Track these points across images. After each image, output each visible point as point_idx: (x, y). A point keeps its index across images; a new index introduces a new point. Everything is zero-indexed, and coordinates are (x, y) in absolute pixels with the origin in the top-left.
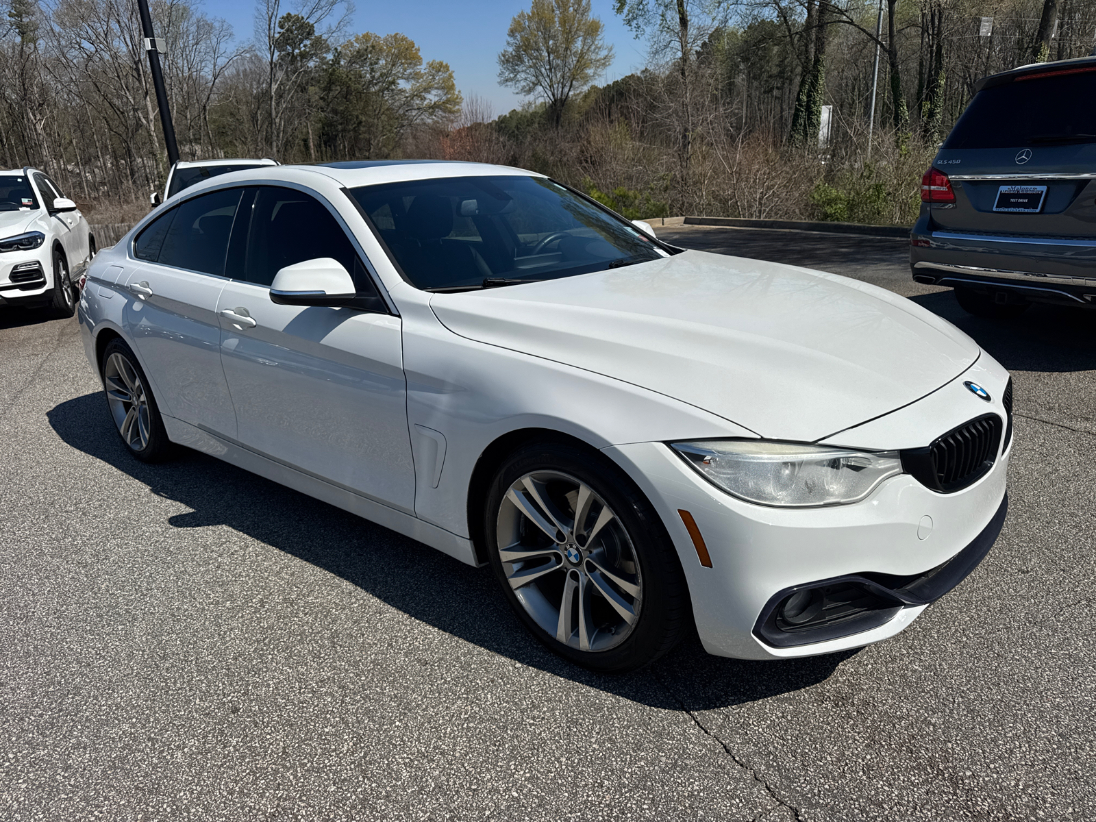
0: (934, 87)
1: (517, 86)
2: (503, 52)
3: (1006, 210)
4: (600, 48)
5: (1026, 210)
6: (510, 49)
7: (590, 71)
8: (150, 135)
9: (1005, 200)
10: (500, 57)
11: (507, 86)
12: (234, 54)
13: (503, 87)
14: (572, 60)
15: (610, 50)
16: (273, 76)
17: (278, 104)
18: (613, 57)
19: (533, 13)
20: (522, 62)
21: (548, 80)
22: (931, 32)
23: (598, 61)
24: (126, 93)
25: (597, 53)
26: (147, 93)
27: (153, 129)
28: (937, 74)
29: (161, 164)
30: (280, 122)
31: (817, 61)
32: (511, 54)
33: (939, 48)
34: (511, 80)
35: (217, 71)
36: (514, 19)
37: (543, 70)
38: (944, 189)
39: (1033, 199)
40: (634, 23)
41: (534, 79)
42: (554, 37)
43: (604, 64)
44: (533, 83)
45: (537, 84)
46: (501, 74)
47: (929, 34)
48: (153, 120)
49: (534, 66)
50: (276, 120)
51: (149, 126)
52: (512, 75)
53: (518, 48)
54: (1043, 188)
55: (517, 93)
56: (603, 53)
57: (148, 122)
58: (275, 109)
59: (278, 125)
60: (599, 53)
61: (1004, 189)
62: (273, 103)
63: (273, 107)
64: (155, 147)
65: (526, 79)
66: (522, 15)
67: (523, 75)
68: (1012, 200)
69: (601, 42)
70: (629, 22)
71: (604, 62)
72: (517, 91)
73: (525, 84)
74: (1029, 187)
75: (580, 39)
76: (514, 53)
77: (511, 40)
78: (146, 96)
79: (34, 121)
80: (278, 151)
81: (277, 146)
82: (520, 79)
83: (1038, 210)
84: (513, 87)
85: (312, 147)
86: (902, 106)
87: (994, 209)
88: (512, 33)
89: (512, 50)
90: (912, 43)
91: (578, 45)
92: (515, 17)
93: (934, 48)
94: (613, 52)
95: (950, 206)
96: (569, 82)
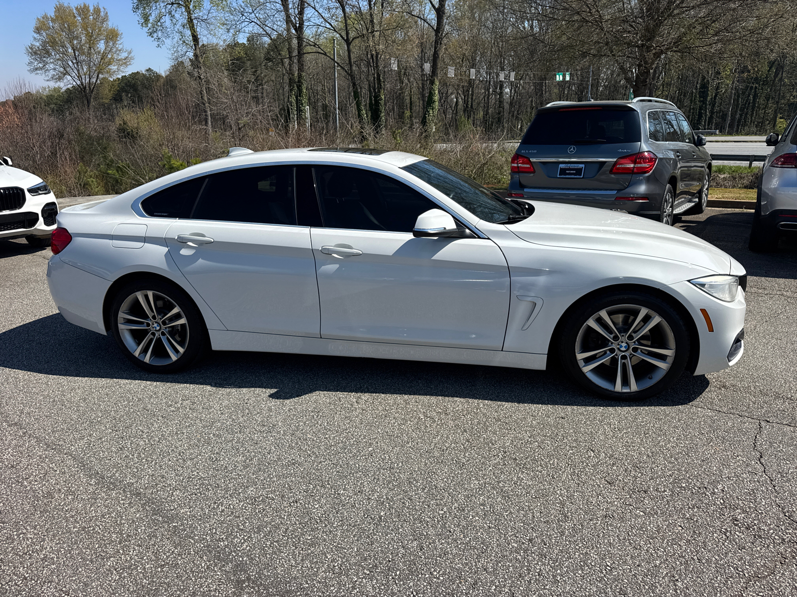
0: (379, 100)
1: (47, 74)
2: (30, 45)
3: (565, 176)
4: (120, 51)
5: (576, 177)
6: (38, 44)
7: (113, 67)
9: (563, 171)
10: (27, 49)
11: (38, 73)
13: (33, 74)
14: (96, 58)
15: (130, 53)
18: (132, 58)
19: (57, 17)
20: (49, 55)
21: (76, 71)
22: (372, 65)
23: (119, 60)
25: (118, 54)
28: (379, 92)
31: (300, 76)
32: (38, 48)
33: (379, 76)
34: (41, 69)
36: (38, 19)
37: (70, 63)
38: (528, 166)
39: (579, 171)
40: (155, 35)
41: (62, 69)
42: (77, 38)
43: (125, 63)
44: (61, 73)
45: (65, 74)
46: (30, 63)
47: (371, 66)
49: (62, 60)
52: (41, 65)
53: (44, 43)
54: (583, 166)
55: (48, 81)
56: (124, 55)
60: (120, 54)
61: (562, 166)
65: (55, 69)
66: (45, 17)
67: (52, 66)
68: (567, 172)
69: (121, 47)
70: (151, 34)
71: (126, 62)
72: (47, 78)
73: (54, 73)
74: (575, 165)
75: (102, 42)
76: (40, 47)
77: (36, 36)
82: (49, 69)
83: (582, 177)
84: (44, 75)
86: (362, 111)
87: (558, 176)
88: (38, 30)
89: (39, 45)
90: (362, 71)
91: (101, 46)
92: (39, 18)
93: (376, 75)
94: (132, 55)
95: (532, 175)
96: (96, 75)
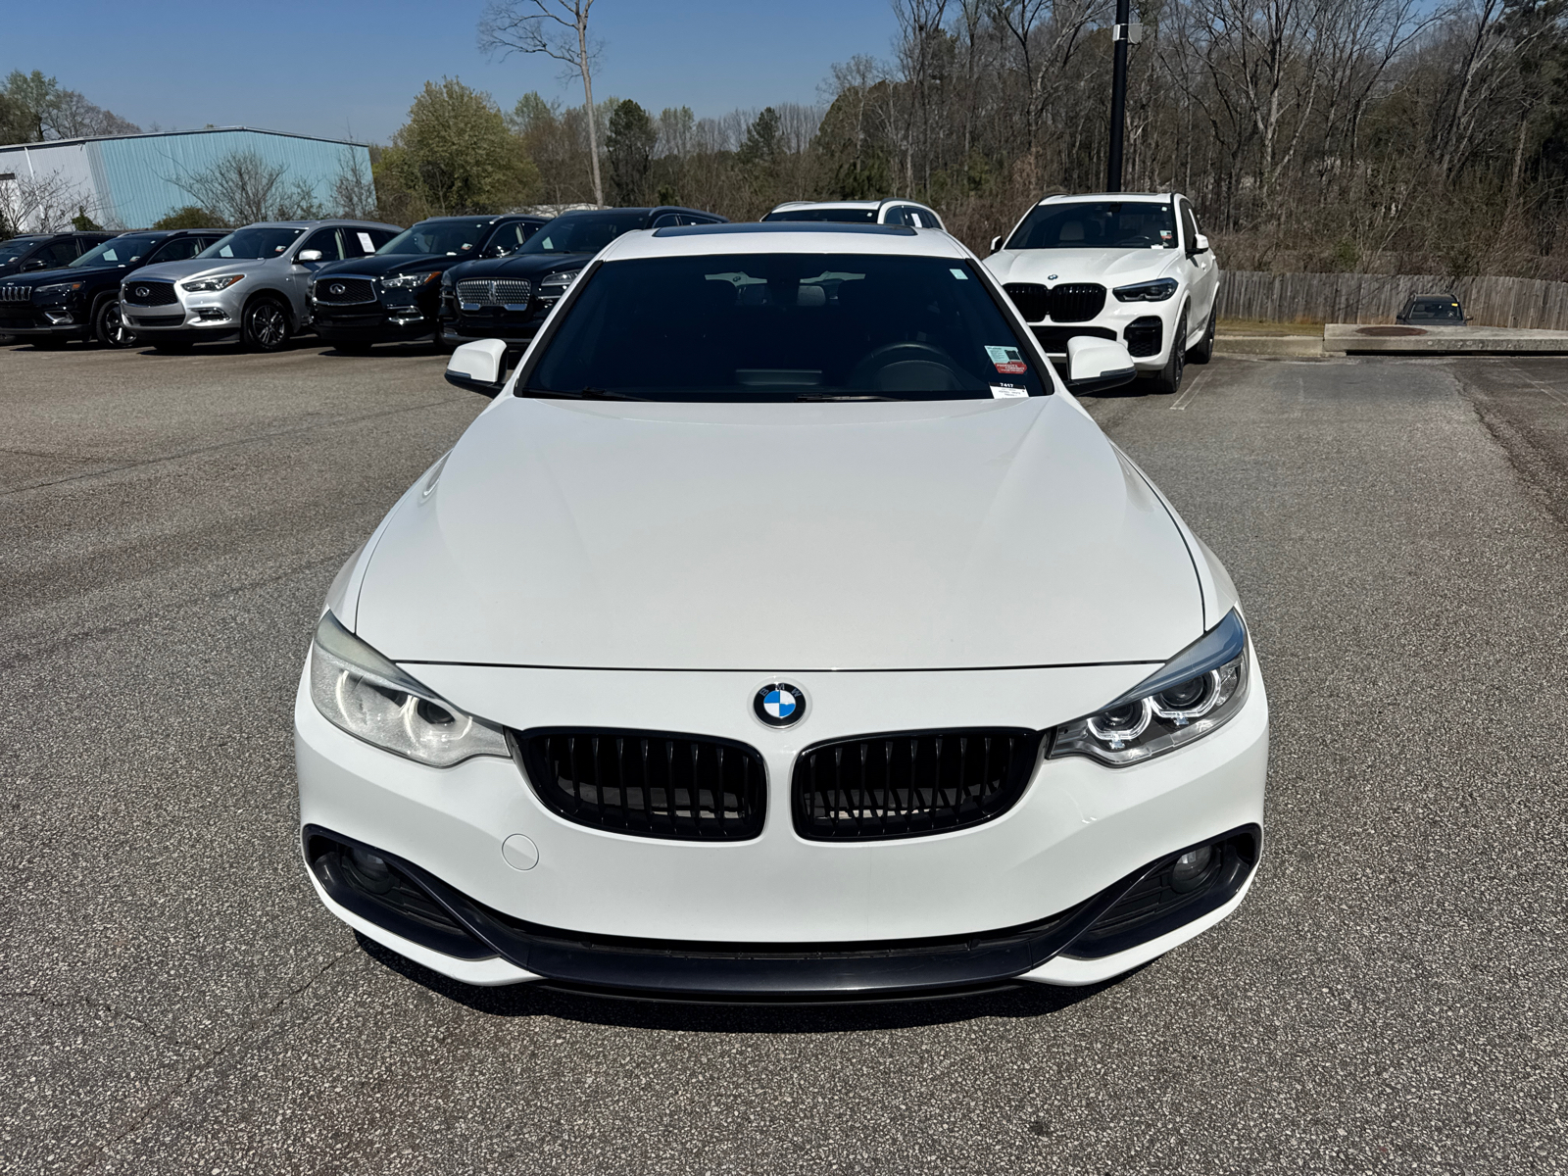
8: (1264, 145)
12: (1431, 17)
16: (1478, 47)
17: (1471, 93)
24: (1248, 87)
26: (1276, 86)
27: (1270, 137)
29: (1266, 187)
30: (1469, 123)
35: (1395, 46)
48: (1274, 124)
50: (1462, 120)
51: (1266, 132)
57: (1266, 127)
58: (1465, 102)
59: (1462, 127)
62: (1465, 92)
63: (1463, 99)
64: (1265, 162)
78: (1274, 90)
79: (1130, 128)
80: (1450, 170)
81: (1450, 161)
85: (1519, 162)
